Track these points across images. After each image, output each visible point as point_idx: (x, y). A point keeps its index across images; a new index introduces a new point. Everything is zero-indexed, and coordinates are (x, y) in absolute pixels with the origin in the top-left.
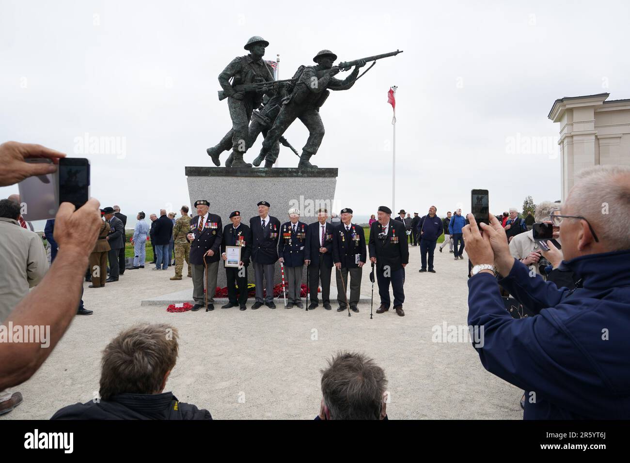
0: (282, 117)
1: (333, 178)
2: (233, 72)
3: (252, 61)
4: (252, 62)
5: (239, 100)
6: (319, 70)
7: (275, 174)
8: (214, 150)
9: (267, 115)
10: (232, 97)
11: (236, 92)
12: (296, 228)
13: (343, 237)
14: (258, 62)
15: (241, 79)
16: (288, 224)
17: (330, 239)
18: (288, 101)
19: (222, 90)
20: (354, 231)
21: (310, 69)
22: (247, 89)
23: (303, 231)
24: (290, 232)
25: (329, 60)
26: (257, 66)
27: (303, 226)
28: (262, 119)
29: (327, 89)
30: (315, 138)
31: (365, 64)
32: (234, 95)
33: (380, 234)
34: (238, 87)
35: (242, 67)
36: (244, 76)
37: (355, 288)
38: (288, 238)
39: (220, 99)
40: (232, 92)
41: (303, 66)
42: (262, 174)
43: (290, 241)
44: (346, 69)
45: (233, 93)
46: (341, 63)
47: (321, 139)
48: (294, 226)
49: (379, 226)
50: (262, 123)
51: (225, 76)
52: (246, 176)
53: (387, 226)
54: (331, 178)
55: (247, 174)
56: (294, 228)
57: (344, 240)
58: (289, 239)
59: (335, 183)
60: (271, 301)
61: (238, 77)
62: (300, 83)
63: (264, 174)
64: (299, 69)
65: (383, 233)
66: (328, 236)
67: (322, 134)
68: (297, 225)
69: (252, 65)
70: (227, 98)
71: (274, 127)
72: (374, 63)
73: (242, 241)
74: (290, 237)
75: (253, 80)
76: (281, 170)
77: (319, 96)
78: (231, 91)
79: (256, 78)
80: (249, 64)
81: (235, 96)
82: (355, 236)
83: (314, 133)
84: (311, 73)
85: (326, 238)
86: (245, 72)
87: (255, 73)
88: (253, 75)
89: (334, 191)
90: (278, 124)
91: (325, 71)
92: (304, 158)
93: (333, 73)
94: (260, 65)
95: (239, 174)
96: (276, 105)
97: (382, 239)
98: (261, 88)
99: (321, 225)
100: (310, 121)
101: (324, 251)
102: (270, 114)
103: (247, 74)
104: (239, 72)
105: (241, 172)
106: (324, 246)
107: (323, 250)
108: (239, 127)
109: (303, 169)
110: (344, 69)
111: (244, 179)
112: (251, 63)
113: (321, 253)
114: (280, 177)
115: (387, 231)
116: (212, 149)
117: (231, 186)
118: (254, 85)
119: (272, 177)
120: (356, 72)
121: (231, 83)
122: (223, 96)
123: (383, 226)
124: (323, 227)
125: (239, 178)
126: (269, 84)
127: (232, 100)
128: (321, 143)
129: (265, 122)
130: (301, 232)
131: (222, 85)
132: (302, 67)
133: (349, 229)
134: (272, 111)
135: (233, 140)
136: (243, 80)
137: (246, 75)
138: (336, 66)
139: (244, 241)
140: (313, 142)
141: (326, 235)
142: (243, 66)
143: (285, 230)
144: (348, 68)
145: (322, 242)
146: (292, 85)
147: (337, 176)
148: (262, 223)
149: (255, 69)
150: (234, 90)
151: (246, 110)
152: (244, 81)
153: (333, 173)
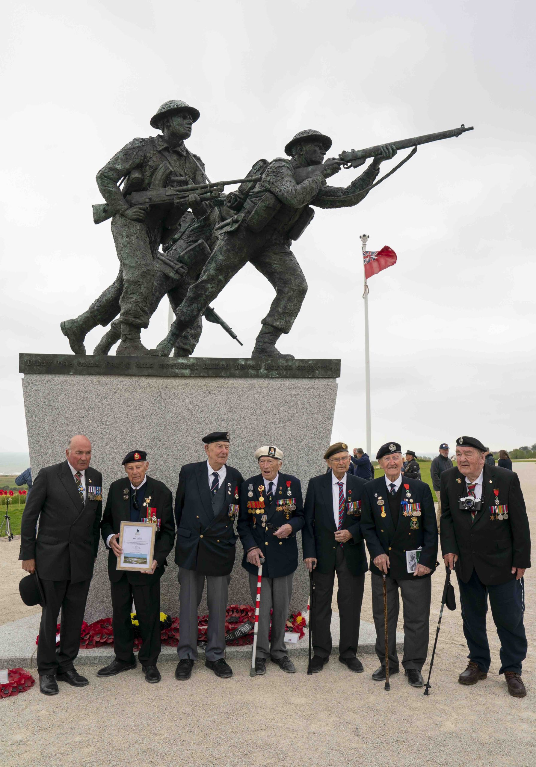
0: (220, 257)
1: (331, 380)
2: (127, 166)
3: (166, 145)
4: (166, 149)
5: (137, 220)
6: (299, 167)
7: (210, 372)
8: (76, 324)
9: (180, 260)
10: (122, 215)
11: (131, 205)
12: (274, 488)
13: (383, 508)
14: (178, 149)
15: (143, 180)
16: (258, 480)
17: (356, 511)
18: (236, 226)
19: (103, 201)
20: (409, 495)
21: (283, 164)
22: (154, 199)
23: (289, 493)
24: (262, 499)
25: (317, 149)
26: (175, 157)
27: (289, 484)
28: (172, 267)
29: (311, 206)
30: (290, 299)
31: (394, 153)
32: (128, 212)
33: (463, 500)
34: (136, 197)
35: (145, 157)
36: (148, 173)
37: (415, 626)
38: (258, 512)
39: (97, 222)
40: (122, 205)
41: (264, 161)
42: (183, 371)
43: (264, 518)
44: (355, 164)
45: (126, 207)
46: (344, 152)
47: (301, 302)
48: (271, 484)
49: (459, 481)
50: (172, 274)
51: (112, 175)
52: (149, 376)
53: (479, 481)
54: (327, 380)
55: (150, 371)
56: (270, 489)
57: (383, 515)
58: (260, 515)
59: (334, 390)
60: (218, 657)
61: (136, 175)
62: (258, 192)
63: (187, 372)
64: (254, 166)
65: (471, 497)
66: (351, 506)
67: (302, 292)
68: (275, 481)
69: (166, 154)
70: (111, 218)
71: (205, 277)
72: (414, 151)
73: (154, 518)
74: (262, 511)
75: (167, 182)
76: (224, 363)
77: (297, 218)
78: (121, 203)
79: (172, 178)
80: (160, 152)
81: (130, 213)
82: (409, 507)
83: (286, 290)
84: (284, 170)
85: (347, 508)
86: (151, 167)
87: (171, 169)
88: (168, 172)
89: (333, 408)
90: (212, 272)
91: (310, 168)
92: (266, 340)
93: (329, 171)
94: (182, 155)
95: (134, 370)
96: (200, 242)
97: (470, 511)
98: (185, 197)
99: (335, 480)
100: (277, 266)
101: (344, 536)
102: (186, 257)
103: (155, 170)
104: (140, 167)
105: (139, 366)
106: (342, 527)
107: (342, 535)
108: (137, 273)
109: (269, 361)
110: (349, 164)
111: (144, 381)
112: (163, 150)
113: (338, 543)
114: (222, 377)
115: (479, 491)
116: (72, 321)
117: (117, 395)
118: (170, 191)
119: (204, 377)
120: (373, 170)
121: (121, 188)
122: (103, 215)
123: (467, 481)
124: (340, 485)
125: (134, 379)
126: (202, 188)
127: (121, 221)
128: (299, 309)
129: (177, 272)
130: (285, 496)
131: (104, 192)
132: (261, 163)
133: (396, 489)
134: (192, 252)
135: (123, 300)
136: (147, 182)
137: (153, 173)
138: (334, 159)
139: (157, 518)
140: (286, 307)
141: (346, 501)
142: (148, 155)
143: (251, 494)
144: (359, 161)
145: (340, 518)
146: (242, 196)
147: (339, 376)
148: (211, 479)
149: (172, 162)
150: (127, 201)
151: (150, 243)
152: (149, 185)
153: (331, 369)
